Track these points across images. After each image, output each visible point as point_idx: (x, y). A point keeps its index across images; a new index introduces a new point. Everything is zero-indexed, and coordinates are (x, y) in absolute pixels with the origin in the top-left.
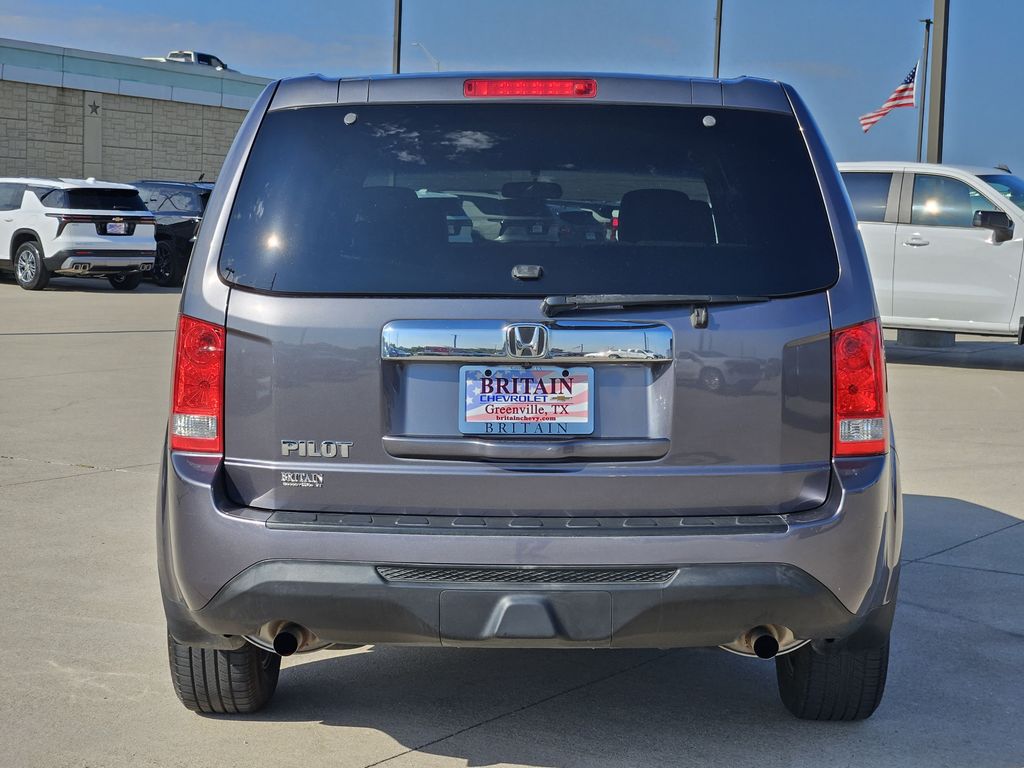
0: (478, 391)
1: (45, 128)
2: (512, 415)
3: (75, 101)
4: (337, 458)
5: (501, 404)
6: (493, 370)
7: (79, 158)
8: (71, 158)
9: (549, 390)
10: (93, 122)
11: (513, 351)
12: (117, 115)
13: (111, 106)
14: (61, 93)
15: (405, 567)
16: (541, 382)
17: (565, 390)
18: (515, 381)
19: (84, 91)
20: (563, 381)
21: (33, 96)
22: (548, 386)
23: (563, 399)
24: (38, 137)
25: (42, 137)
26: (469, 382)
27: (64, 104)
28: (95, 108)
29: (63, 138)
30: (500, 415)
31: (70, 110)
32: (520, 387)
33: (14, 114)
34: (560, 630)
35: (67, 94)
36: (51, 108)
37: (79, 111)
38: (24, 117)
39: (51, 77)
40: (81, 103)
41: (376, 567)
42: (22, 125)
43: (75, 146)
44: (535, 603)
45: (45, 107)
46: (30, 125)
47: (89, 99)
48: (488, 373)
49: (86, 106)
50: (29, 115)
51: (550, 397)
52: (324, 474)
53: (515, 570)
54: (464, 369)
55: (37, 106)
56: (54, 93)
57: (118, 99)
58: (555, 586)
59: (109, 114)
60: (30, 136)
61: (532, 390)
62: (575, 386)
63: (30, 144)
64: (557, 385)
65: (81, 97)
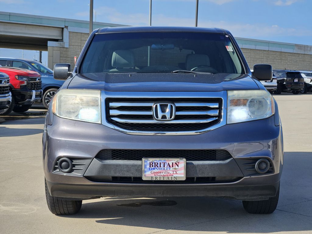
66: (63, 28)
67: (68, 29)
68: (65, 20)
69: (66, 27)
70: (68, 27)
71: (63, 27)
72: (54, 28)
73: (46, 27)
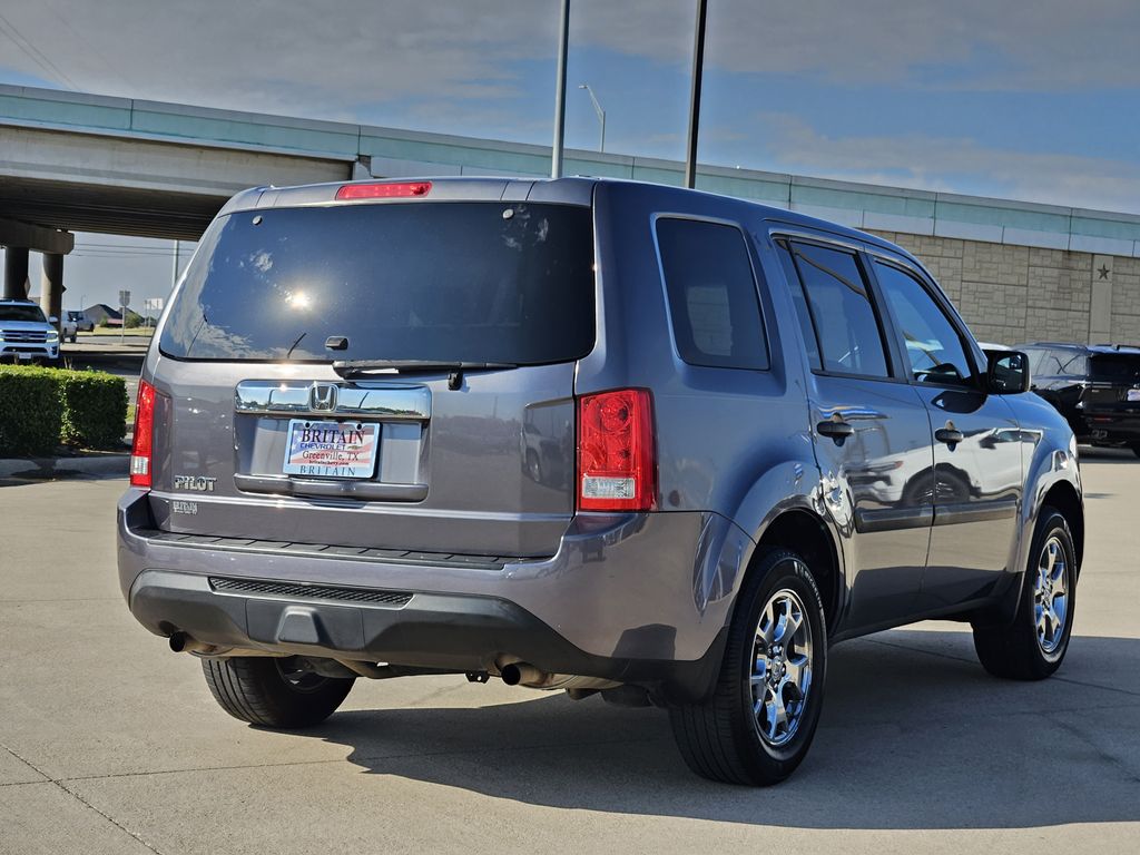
0: (300, 439)
1: (1048, 295)
2: (319, 460)
3: (1082, 265)
4: (206, 492)
5: (313, 451)
6: (311, 423)
7: (1085, 327)
8: (1076, 327)
9: (347, 441)
10: (1102, 288)
11: (313, 406)
12: (1130, 279)
13: (1125, 270)
14: (1067, 256)
15: (228, 579)
16: (343, 434)
17: (358, 440)
18: (326, 431)
19: (1093, 254)
20: (357, 433)
21: (1036, 260)
22: (347, 436)
23: (356, 448)
24: (1039, 304)
25: (1044, 304)
26: (296, 432)
27: (1072, 269)
28: (1104, 272)
29: (1067, 304)
30: (312, 459)
31: (1075, 275)
32: (328, 437)
33: (1014, 280)
34: (324, 639)
35: (1073, 257)
36: (1056, 272)
37: (1087, 276)
38: (1025, 283)
39: (1055, 239)
40: (1089, 267)
41: (209, 578)
42: (1022, 291)
43: (1080, 313)
44: (309, 615)
45: (1048, 272)
46: (1031, 291)
47: (1098, 263)
48: (308, 425)
49: (1095, 270)
50: (1030, 281)
51: (348, 445)
52: (198, 504)
53: (296, 585)
54: (293, 421)
55: (1039, 271)
56: (1059, 257)
57: (1131, 263)
58: (324, 602)
59: (1120, 278)
60: (1030, 303)
61: (336, 440)
62: (365, 437)
63: (1030, 312)
64: (354, 436)
65: (1090, 261)
66: (350, 165)
67: (369, 169)
68: (359, 133)
69: (365, 159)
70: (372, 159)
71: (353, 158)
72: (313, 164)
73: (280, 159)
